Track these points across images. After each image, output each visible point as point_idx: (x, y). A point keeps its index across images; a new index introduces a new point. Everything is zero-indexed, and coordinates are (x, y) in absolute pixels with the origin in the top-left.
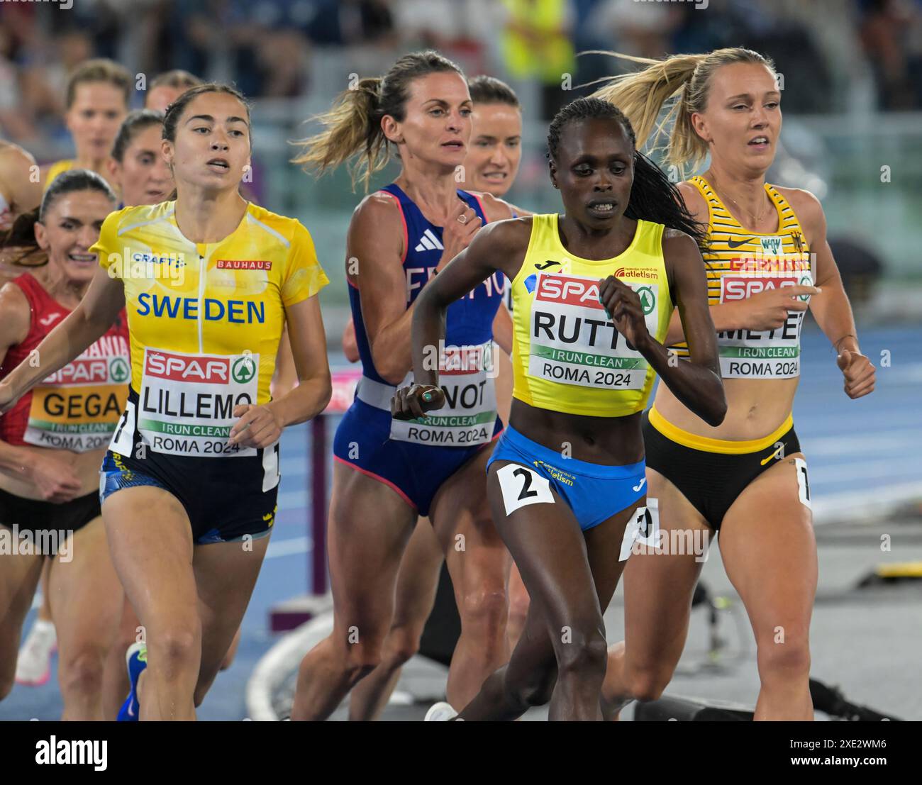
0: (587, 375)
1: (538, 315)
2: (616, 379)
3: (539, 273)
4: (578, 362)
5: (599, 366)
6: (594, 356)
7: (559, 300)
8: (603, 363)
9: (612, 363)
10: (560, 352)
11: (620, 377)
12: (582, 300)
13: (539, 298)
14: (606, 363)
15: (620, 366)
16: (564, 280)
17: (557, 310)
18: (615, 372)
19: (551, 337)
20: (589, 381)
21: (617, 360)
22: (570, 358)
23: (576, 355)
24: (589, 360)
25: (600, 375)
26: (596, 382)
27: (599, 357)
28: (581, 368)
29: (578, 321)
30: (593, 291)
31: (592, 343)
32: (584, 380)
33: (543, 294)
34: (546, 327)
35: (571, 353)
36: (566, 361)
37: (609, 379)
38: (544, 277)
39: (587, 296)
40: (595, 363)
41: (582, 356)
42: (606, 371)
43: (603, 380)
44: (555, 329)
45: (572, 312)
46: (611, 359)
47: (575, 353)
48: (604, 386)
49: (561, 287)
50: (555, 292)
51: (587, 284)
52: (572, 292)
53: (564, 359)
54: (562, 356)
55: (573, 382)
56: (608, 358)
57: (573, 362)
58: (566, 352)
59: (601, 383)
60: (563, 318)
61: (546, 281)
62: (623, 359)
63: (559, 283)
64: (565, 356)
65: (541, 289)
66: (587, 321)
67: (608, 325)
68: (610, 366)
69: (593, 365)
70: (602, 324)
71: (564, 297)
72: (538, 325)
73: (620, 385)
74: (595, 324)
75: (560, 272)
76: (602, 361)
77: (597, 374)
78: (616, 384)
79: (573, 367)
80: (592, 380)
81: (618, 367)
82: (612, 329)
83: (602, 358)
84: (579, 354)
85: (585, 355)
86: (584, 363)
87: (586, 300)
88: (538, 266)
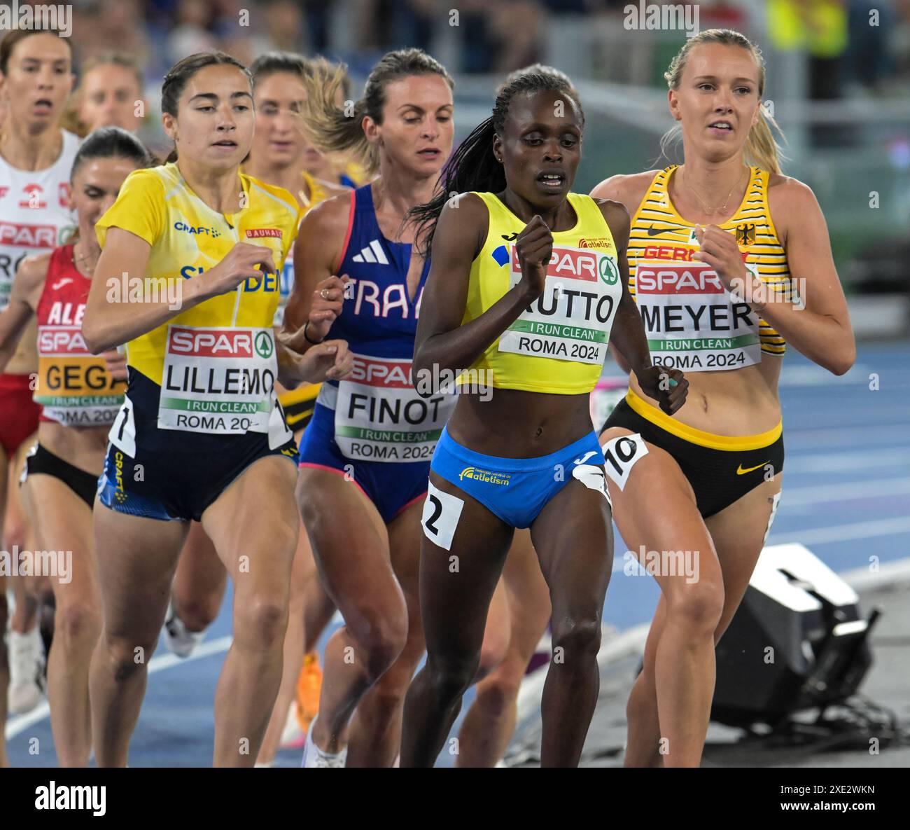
0: (564, 347)
2: (589, 352)
3: (509, 245)
4: (555, 335)
5: (575, 338)
6: (570, 327)
9: (586, 335)
10: (538, 325)
11: (591, 350)
12: (558, 270)
13: (515, 269)
14: (579, 335)
15: (593, 338)
18: (588, 344)
19: (529, 309)
20: (566, 354)
21: (590, 332)
22: (549, 330)
23: (554, 327)
24: (567, 332)
25: (575, 348)
26: (572, 355)
28: (559, 341)
30: (567, 260)
31: (569, 315)
32: (562, 352)
33: (518, 266)
35: (549, 325)
36: (545, 334)
37: (583, 351)
39: (562, 266)
40: (571, 335)
41: (559, 327)
42: (579, 343)
43: (576, 353)
46: (585, 331)
47: (553, 325)
48: (578, 359)
53: (542, 332)
54: (541, 329)
55: (551, 355)
56: (582, 330)
57: (551, 335)
58: (545, 324)
59: (577, 356)
62: (594, 331)
64: (544, 329)
65: (515, 261)
66: (564, 291)
67: (581, 295)
68: (584, 339)
69: (569, 337)
70: (577, 293)
73: (592, 358)
74: (571, 294)
76: (577, 333)
77: (572, 347)
78: (589, 358)
79: (551, 340)
80: (569, 353)
81: (590, 340)
82: (585, 299)
83: (577, 330)
84: (557, 326)
85: (562, 327)
86: (561, 335)
87: (562, 270)
88: (505, 237)
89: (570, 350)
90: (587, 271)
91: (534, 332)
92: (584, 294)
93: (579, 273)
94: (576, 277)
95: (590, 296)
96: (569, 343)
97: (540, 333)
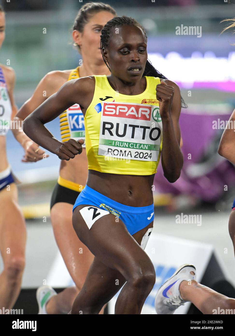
0: (131, 153)
1: (105, 123)
2: (145, 155)
3: (102, 103)
4: (126, 147)
5: (137, 149)
6: (134, 143)
7: (115, 115)
8: (138, 147)
9: (143, 147)
10: (117, 142)
11: (146, 154)
12: (127, 115)
13: (104, 115)
14: (139, 147)
15: (147, 148)
16: (116, 105)
17: (114, 120)
18: (144, 152)
19: (112, 134)
20: (131, 157)
21: (145, 145)
22: (122, 145)
23: (125, 143)
24: (132, 145)
25: (137, 153)
26: (135, 157)
27: (136, 144)
28: (128, 150)
29: (126, 125)
30: (133, 110)
31: (133, 137)
33: (106, 113)
34: (109, 129)
35: (122, 142)
36: (120, 147)
37: (141, 155)
38: (105, 104)
39: (129, 113)
40: (134, 147)
41: (128, 143)
42: (139, 151)
43: (138, 156)
44: (114, 131)
45: (122, 121)
46: (142, 145)
47: (124, 142)
48: (139, 159)
49: (115, 109)
50: (112, 112)
51: (129, 107)
52: (121, 111)
53: (119, 146)
54: (118, 144)
56: (141, 144)
57: (123, 147)
58: (120, 142)
59: (138, 157)
60: (118, 125)
61: (107, 106)
62: (148, 145)
63: (114, 107)
64: (119, 144)
65: (105, 110)
66: (130, 126)
67: (140, 128)
68: (142, 149)
69: (133, 148)
70: (138, 126)
71: (117, 114)
72: (104, 128)
73: (147, 158)
74: (134, 127)
75: (114, 101)
76: (138, 146)
77: (135, 153)
78: (145, 158)
79: (123, 149)
80: (133, 156)
81: (146, 149)
82: (143, 129)
83: (138, 144)
84: (126, 143)
85: (129, 143)
86: (129, 147)
87: (129, 115)
88: (101, 99)
89: (133, 155)
90: (144, 115)
91: (115, 146)
92: (141, 127)
93: (140, 116)
94: (138, 118)
95: (145, 128)
96: (133, 151)
97: (117, 146)
